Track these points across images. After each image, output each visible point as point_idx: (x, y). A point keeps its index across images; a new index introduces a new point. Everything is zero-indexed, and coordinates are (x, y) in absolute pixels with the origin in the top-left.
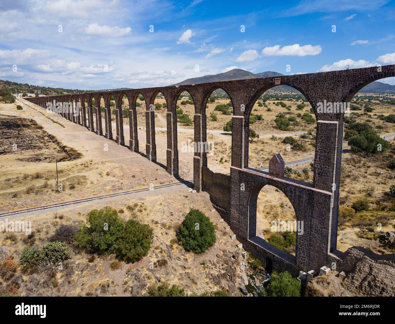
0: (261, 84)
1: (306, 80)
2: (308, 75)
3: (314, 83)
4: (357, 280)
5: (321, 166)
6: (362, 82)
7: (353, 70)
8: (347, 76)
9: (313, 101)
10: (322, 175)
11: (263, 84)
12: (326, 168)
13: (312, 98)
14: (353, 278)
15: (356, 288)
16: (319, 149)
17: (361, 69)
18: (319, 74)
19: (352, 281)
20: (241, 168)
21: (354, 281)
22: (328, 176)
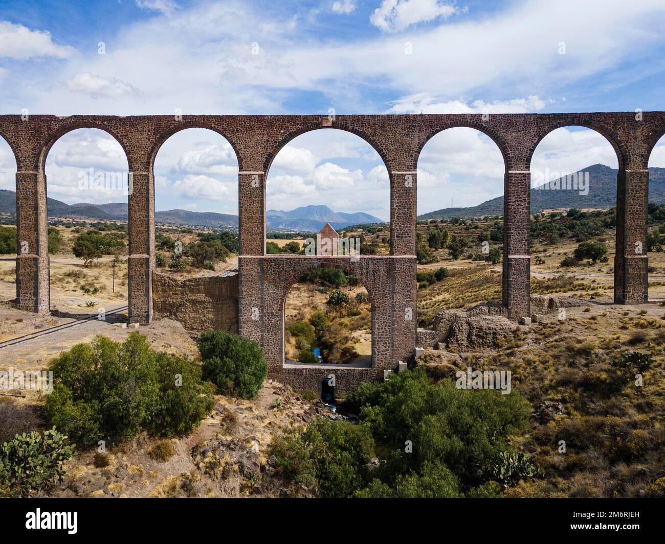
0: (298, 124)
1: (371, 123)
2: (374, 117)
3: (383, 127)
4: (463, 340)
5: (400, 226)
6: (439, 129)
7: (428, 115)
8: (423, 121)
9: (383, 148)
10: (402, 237)
11: (301, 124)
12: (407, 227)
13: (381, 144)
14: (457, 340)
15: (467, 346)
16: (397, 206)
17: (437, 115)
18: (389, 117)
19: (458, 344)
20: (263, 255)
21: (460, 342)
22: (410, 237)
